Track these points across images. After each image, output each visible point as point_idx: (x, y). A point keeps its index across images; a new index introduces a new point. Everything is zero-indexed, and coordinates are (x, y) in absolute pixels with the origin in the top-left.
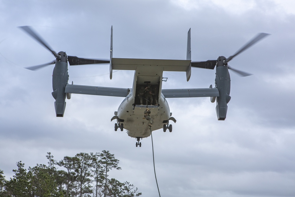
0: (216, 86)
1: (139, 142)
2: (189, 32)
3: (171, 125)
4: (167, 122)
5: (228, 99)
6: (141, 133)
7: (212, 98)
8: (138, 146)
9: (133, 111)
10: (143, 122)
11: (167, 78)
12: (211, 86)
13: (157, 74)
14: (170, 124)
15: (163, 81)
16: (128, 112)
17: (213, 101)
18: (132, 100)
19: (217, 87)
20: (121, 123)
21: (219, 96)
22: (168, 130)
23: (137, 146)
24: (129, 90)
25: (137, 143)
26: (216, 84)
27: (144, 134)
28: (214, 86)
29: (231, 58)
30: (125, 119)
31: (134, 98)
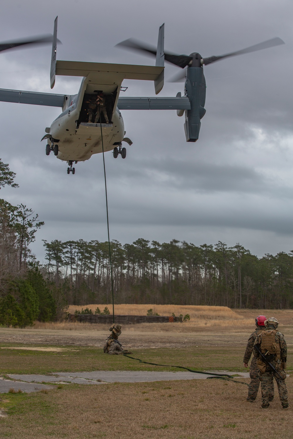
0: (187, 94)
1: (71, 167)
2: (162, 28)
3: (124, 149)
4: (119, 144)
5: (202, 113)
6: (77, 156)
7: (179, 111)
8: (71, 172)
9: (76, 130)
10: (86, 144)
11: (127, 88)
12: (179, 94)
13: (114, 83)
14: (123, 147)
15: (121, 90)
16: (67, 130)
17: (180, 115)
18: (76, 114)
19: (187, 96)
20: (55, 144)
21: (190, 108)
22: (120, 155)
23: (68, 173)
24: (67, 98)
25: (69, 168)
26: (187, 91)
27: (81, 158)
28: (183, 95)
29: (214, 59)
30: (62, 139)
31: (79, 113)
